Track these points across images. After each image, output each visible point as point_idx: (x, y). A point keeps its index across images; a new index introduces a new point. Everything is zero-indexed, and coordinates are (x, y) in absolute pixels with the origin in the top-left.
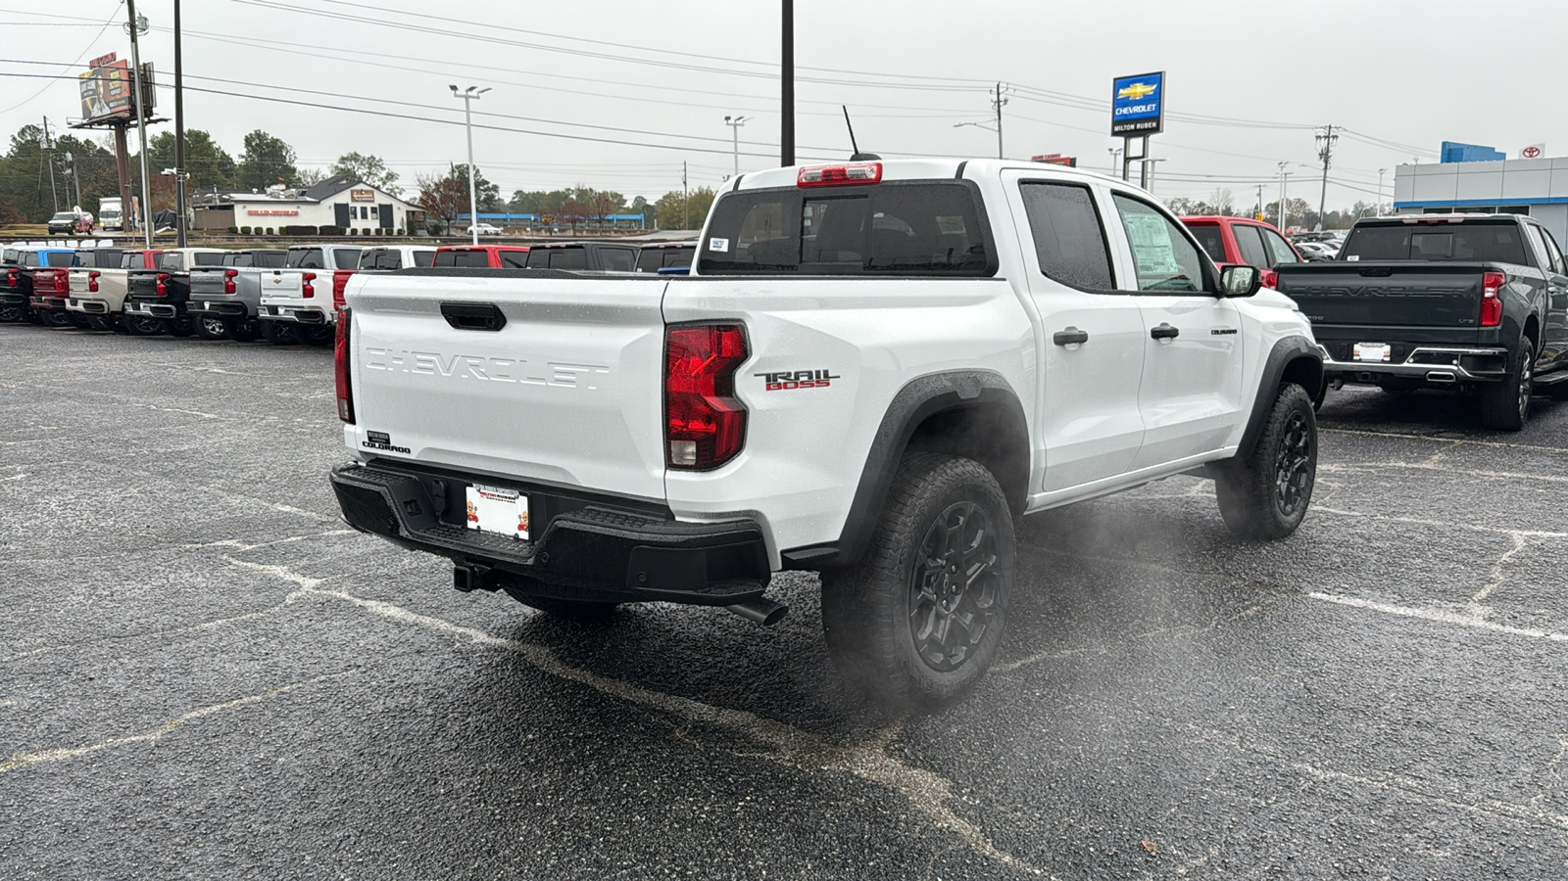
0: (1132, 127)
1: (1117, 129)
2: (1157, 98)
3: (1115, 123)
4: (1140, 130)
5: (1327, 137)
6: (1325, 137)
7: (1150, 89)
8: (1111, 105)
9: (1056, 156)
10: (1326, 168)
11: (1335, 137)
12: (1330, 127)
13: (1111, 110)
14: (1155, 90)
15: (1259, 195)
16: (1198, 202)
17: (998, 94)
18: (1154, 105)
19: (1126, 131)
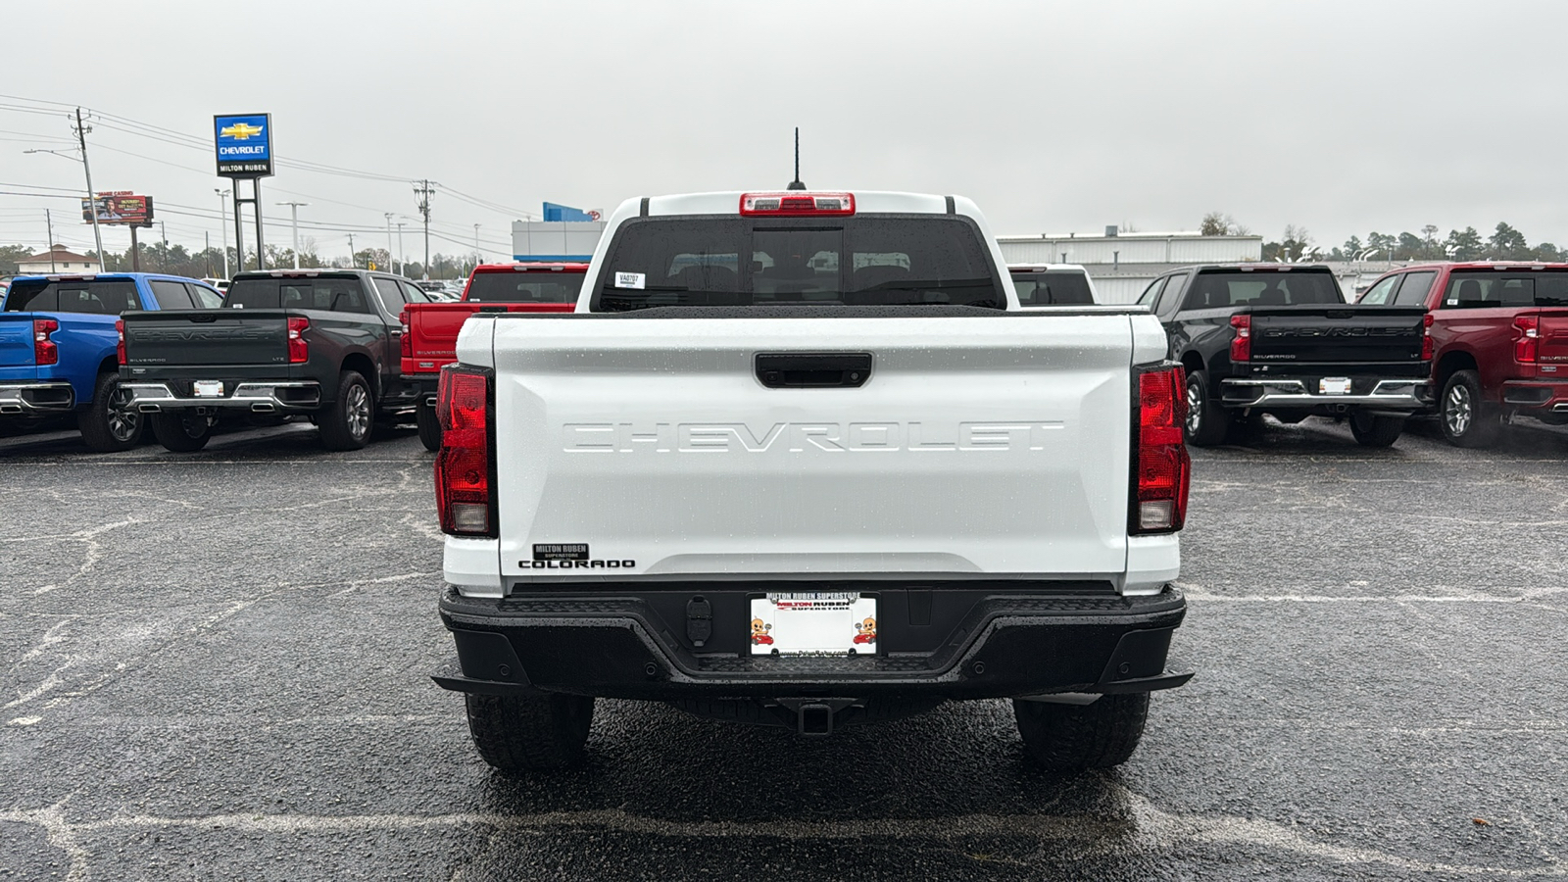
0: (240, 168)
1: (223, 169)
2: (264, 139)
3: (220, 163)
4: (249, 172)
5: (425, 191)
6: (423, 191)
7: (256, 131)
8: (214, 144)
9: (129, 193)
10: (426, 221)
11: (432, 192)
12: (426, 182)
13: (214, 149)
14: (262, 132)
15: (351, 244)
16: (285, 249)
17: (79, 120)
18: (262, 148)
19: (234, 172)
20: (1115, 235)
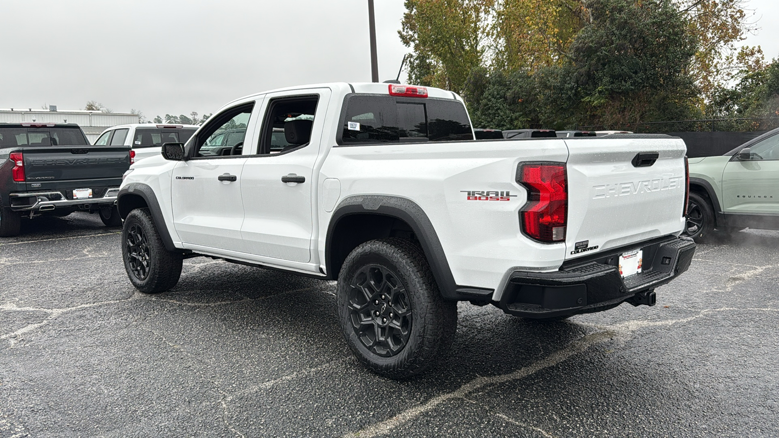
20: (56, 111)
